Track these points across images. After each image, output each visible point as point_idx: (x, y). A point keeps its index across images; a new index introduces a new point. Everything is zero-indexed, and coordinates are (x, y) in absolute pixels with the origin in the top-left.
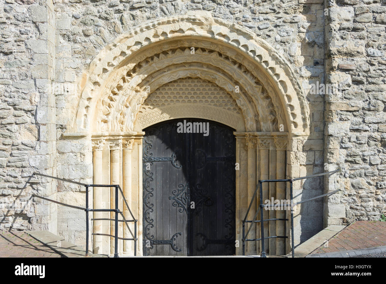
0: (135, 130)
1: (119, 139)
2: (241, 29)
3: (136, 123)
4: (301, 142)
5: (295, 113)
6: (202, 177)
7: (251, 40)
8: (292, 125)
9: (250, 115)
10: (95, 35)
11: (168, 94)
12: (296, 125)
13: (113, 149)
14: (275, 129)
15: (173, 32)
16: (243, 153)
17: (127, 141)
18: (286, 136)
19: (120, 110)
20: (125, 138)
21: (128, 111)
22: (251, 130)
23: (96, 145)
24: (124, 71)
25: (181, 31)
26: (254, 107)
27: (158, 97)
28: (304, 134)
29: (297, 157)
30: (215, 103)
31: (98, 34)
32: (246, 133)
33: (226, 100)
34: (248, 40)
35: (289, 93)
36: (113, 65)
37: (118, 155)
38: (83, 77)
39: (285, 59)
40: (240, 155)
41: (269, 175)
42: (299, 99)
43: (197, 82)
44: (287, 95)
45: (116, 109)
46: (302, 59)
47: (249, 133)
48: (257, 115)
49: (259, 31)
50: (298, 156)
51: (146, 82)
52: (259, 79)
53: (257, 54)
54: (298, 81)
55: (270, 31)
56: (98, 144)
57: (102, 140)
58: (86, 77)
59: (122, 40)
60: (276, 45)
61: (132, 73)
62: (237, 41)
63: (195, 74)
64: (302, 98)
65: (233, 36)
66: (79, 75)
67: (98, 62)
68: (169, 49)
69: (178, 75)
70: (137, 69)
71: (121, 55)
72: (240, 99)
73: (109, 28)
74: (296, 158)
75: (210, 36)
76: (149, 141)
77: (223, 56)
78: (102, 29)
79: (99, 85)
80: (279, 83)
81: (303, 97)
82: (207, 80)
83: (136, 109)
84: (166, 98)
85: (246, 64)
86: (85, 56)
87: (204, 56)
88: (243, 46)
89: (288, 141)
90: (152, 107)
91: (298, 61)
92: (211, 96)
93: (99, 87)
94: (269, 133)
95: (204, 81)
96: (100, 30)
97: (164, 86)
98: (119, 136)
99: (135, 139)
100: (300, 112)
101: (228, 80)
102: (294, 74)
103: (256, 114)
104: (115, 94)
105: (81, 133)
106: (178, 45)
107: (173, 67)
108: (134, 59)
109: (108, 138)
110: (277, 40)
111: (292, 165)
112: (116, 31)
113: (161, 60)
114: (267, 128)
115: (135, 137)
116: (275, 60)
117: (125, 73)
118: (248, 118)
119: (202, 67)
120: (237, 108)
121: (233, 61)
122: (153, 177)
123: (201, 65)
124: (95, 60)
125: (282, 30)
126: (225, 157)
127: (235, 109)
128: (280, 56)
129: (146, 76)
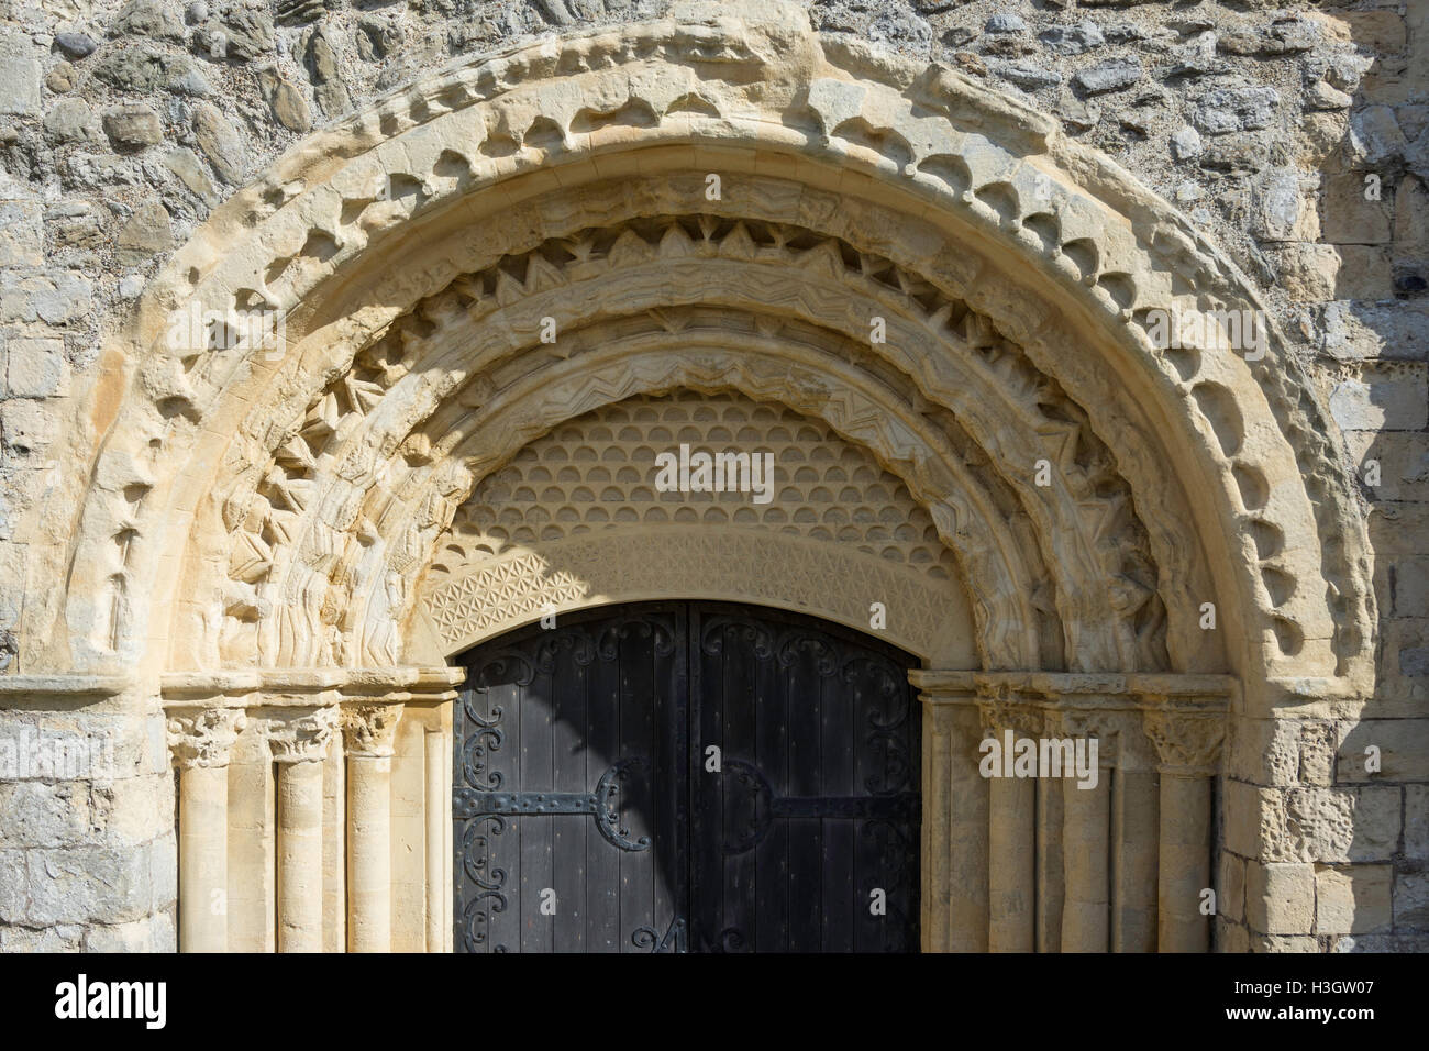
0: (412, 658)
1: (314, 708)
2: (979, 94)
3: (418, 621)
4: (1322, 734)
5: (1291, 570)
6: (751, 895)
7: (1031, 159)
8: (1271, 635)
9: (1006, 585)
10: (172, 145)
11: (579, 478)
12: (1291, 638)
13: (286, 757)
14: (1150, 660)
15: (590, 119)
16: (965, 778)
17: (367, 715)
18: (1223, 698)
19: (323, 558)
20: (351, 698)
21: (370, 563)
22: (1011, 664)
23: (191, 740)
24: (335, 346)
25: (638, 111)
26: (1031, 540)
27: (526, 492)
28: (1340, 686)
29: (1299, 817)
30: (820, 522)
31: (188, 140)
32: (984, 678)
33: (877, 507)
34: (1017, 156)
35: (1251, 453)
36: (264, 307)
37: (314, 789)
38: (106, 374)
39: (1227, 261)
40: (947, 791)
41: (1111, 902)
42: (1313, 487)
43: (728, 414)
44: (1239, 469)
45: (301, 552)
46: (1326, 264)
47: (1003, 676)
48: (1043, 581)
49: (1079, 105)
50: (1307, 812)
51: (461, 412)
52: (1068, 383)
53: (1066, 238)
54: (1307, 383)
55: (1141, 103)
56: (198, 734)
57: (222, 712)
58: (121, 373)
59: (310, 164)
60: (1178, 183)
61: (383, 363)
62: (953, 167)
63: (713, 368)
64: (1331, 480)
65: (932, 135)
66: (89, 357)
67: (184, 288)
68: (576, 227)
69: (628, 374)
70: (413, 342)
71: (307, 251)
72: (952, 500)
73: (244, 106)
74: (1295, 823)
75: (797, 137)
76: (484, 713)
77: (866, 269)
78: (210, 107)
79: (194, 417)
80: (1192, 401)
81: (1339, 477)
82: (778, 403)
83: (415, 551)
84: (568, 495)
85: (992, 304)
86: (114, 255)
87: (764, 269)
88: (985, 192)
89: (1233, 728)
90: (495, 543)
91: (1303, 269)
92: (797, 485)
93: (193, 429)
94: (1116, 678)
95: (765, 409)
96: (196, 114)
97: (557, 435)
98: (314, 689)
99: (408, 704)
100: (1318, 564)
101: (892, 401)
102: (1286, 342)
103: (1035, 580)
104: (298, 472)
105: (89, 673)
106: (623, 205)
107: (597, 334)
108: (390, 285)
109: (257, 699)
110: (1183, 155)
111: (1271, 866)
112: (284, 119)
113: (537, 291)
114: (1105, 655)
115: (408, 696)
116: (1169, 268)
117: (343, 358)
118: (996, 599)
119: (753, 330)
120: (934, 551)
121: (921, 290)
122: (504, 893)
123: (746, 318)
124: (167, 275)
125: (1211, 98)
126: (865, 800)
127: (920, 554)
128: (1201, 246)
129: (458, 376)
